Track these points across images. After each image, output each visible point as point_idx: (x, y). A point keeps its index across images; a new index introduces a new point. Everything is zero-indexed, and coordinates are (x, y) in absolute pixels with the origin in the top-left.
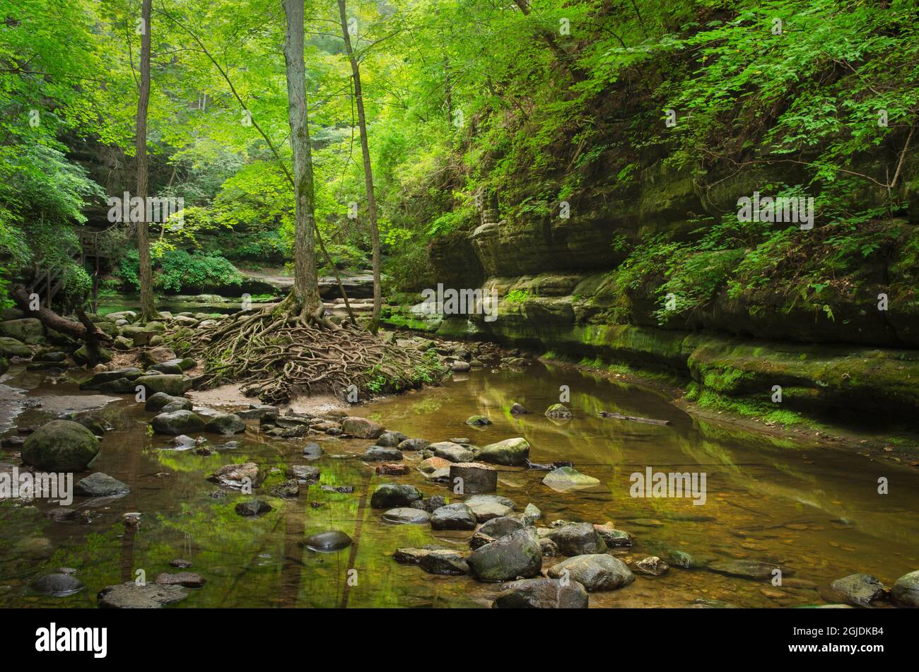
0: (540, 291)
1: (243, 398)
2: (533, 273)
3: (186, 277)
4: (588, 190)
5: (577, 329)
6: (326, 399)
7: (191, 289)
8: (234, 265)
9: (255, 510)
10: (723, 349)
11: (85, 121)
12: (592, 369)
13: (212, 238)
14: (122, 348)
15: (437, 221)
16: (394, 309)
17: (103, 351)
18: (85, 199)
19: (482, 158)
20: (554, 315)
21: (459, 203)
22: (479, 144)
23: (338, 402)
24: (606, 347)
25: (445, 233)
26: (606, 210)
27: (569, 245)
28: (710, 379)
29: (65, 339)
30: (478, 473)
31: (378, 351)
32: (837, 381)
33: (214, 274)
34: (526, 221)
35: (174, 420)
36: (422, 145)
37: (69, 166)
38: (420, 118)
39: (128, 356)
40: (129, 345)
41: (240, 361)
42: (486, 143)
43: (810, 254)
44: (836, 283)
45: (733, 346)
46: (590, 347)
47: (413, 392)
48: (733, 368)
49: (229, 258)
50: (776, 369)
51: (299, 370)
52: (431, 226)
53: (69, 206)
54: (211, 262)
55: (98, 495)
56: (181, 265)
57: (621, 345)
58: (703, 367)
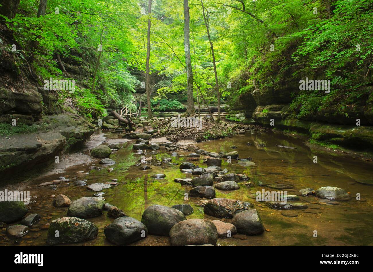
0: (270, 109)
1: (166, 140)
2: (270, 104)
3: (167, 107)
4: (285, 79)
5: (282, 121)
6: (190, 141)
7: (168, 110)
8: (182, 103)
9: (145, 168)
10: (319, 127)
11: (133, 64)
12: (286, 133)
13: (175, 96)
14: (140, 127)
15: (241, 89)
16: (231, 115)
17: (134, 128)
18: (136, 86)
19: (255, 70)
20: (275, 117)
21: (248, 83)
22: (254, 66)
23: (193, 142)
24: (290, 126)
25: (244, 93)
26: (290, 85)
27: (280, 96)
28: (313, 136)
29: (125, 124)
30: (215, 160)
31: (211, 127)
32: (348, 136)
33: (175, 106)
34: (266, 88)
35: (139, 146)
36: (237, 66)
37: (132, 76)
38: (237, 58)
39: (141, 129)
40: (142, 126)
41: (169, 130)
42: (256, 65)
43: (342, 97)
44: (349, 106)
45: (322, 125)
46: (286, 126)
47: (221, 139)
48: (320, 132)
49: (180, 101)
50: (332, 132)
51: (182, 133)
52: (240, 91)
53: (130, 87)
54: (174, 102)
55: (106, 164)
56: (165, 103)
57: (294, 126)
58: (312, 132)
